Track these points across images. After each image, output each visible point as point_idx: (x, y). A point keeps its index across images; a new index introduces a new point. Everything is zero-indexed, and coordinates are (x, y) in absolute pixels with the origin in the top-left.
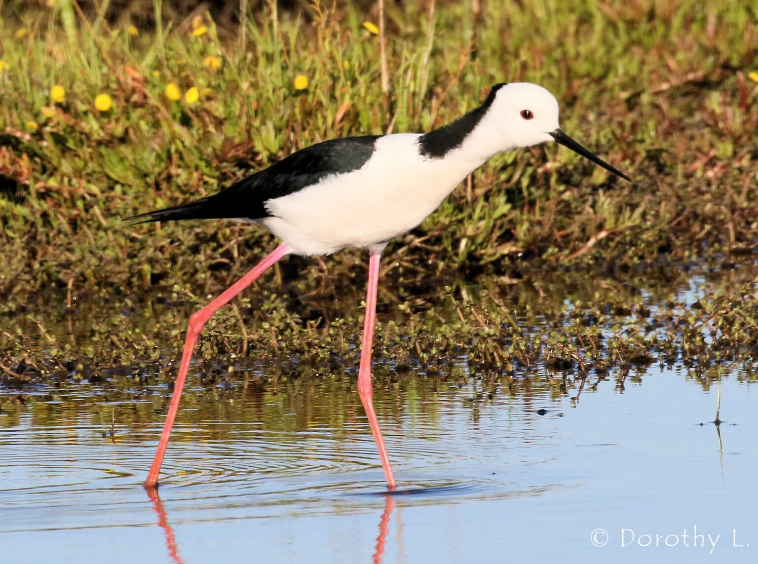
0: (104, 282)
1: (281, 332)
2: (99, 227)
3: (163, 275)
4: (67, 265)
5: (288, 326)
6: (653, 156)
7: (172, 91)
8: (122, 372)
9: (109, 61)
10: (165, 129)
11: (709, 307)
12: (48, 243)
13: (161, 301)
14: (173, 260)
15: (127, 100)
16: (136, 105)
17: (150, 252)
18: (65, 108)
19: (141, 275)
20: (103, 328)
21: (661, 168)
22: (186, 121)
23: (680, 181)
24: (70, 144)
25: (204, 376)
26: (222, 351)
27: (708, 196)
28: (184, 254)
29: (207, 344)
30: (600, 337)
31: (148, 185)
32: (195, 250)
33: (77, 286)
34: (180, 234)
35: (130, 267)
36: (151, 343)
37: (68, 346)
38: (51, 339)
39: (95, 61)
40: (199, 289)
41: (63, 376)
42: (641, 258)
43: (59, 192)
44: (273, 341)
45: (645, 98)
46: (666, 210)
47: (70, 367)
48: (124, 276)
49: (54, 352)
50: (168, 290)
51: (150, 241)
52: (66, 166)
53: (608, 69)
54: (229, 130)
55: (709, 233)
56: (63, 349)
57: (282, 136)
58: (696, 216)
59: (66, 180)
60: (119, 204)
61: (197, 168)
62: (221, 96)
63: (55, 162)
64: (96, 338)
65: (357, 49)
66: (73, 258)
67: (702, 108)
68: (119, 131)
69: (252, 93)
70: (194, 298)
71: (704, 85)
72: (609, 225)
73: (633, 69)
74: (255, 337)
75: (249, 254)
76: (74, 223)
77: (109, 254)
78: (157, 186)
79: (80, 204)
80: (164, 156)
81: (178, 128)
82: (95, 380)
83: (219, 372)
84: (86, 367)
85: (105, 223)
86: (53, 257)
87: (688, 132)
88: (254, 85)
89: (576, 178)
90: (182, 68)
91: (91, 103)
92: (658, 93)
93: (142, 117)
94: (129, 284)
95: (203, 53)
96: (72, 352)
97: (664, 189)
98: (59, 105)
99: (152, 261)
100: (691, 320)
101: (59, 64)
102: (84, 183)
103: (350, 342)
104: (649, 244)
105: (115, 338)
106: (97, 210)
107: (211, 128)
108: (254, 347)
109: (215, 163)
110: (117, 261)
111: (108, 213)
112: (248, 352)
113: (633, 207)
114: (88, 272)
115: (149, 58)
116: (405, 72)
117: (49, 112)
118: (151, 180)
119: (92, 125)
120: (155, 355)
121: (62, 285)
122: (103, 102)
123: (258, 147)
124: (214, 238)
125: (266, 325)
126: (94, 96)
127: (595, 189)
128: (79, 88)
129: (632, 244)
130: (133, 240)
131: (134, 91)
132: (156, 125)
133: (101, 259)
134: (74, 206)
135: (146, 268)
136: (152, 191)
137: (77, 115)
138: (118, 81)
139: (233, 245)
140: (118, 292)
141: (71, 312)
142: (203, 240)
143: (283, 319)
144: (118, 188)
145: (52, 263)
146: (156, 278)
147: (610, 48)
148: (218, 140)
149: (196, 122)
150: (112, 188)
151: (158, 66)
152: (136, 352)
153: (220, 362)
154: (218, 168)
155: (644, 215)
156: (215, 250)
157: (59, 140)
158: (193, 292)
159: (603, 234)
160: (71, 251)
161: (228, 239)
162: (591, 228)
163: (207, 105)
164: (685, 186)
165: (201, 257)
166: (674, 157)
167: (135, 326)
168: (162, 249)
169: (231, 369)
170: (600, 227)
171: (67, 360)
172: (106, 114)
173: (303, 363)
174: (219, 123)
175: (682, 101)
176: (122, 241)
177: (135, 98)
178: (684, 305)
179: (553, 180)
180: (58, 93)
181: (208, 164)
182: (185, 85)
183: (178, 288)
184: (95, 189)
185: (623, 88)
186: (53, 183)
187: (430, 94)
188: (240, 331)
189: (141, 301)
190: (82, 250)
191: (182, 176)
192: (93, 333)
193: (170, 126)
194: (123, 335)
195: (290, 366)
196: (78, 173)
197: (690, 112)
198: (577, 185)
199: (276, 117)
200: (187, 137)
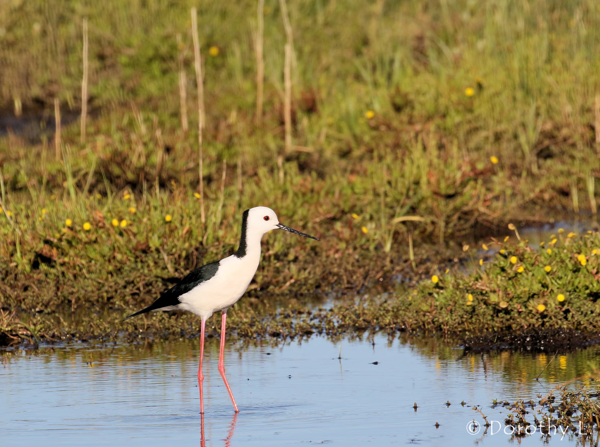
0: (87, 300)
1: (160, 321)
2: (85, 278)
3: (112, 298)
4: (72, 293)
5: (163, 318)
6: (313, 249)
7: (115, 222)
8: (95, 337)
9: (89, 209)
10: (112, 237)
11: (336, 311)
12: (64, 284)
13: (111, 308)
14: (116, 291)
15: (97, 225)
16: (101, 228)
17: (106, 288)
18: (71, 228)
19: (102, 298)
20: (87, 319)
21: (316, 254)
22: (121, 234)
23: (324, 259)
24: (74, 243)
25: (129, 339)
26: (136, 329)
27: (335, 265)
28: (120, 289)
29: (130, 326)
30: (292, 323)
31: (105, 261)
32: (125, 287)
33: (76, 302)
34: (119, 281)
35: (99, 294)
36: (107, 326)
37: (72, 327)
38: (66, 324)
39: (83, 209)
40: (127, 303)
41: (70, 339)
42: (308, 290)
43: (69, 263)
44: (157, 325)
45: (310, 225)
46: (318, 271)
47: (73, 335)
48: (96, 298)
49: (67, 329)
50: (114, 304)
51: (106, 284)
52: (72, 252)
53: (294, 213)
54: (139, 238)
55: (336, 281)
56: (70, 328)
57: (161, 240)
58: (330, 273)
59: (71, 258)
60: (93, 268)
61: (126, 253)
62: (135, 224)
63: (67, 251)
64: (84, 323)
65: (191, 205)
66: (75, 290)
67: (333, 229)
68: (93, 238)
69: (149, 223)
70: (124, 307)
71: (334, 219)
72: (295, 277)
73: (305, 213)
74: (150, 323)
75: (147, 289)
76: (75, 276)
77: (90, 289)
78: (109, 261)
79: (77, 268)
80: (112, 248)
81: (118, 237)
82: (84, 341)
83: (135, 338)
84: (80, 335)
85: (87, 276)
86: (66, 290)
87: (328, 239)
88: (149, 219)
89: (281, 257)
90: (119, 212)
91: (82, 227)
92: (315, 223)
93: (103, 232)
94: (98, 301)
95: (128, 206)
96: (74, 329)
97: (317, 262)
98: (69, 228)
99: (107, 292)
100: (329, 316)
101: (69, 210)
102: (79, 259)
103: (188, 325)
104: (311, 285)
105: (92, 324)
106: (84, 271)
107: (132, 237)
108: (149, 327)
109: (133, 251)
110: (93, 292)
111: (89, 272)
112: (147, 329)
113: (305, 269)
114: (81, 296)
115: (106, 209)
116: (212, 213)
117: (65, 230)
118: (107, 258)
119: (82, 236)
120: (108, 331)
121: (70, 301)
122: (87, 226)
123: (151, 245)
124: (133, 282)
125: (154, 318)
126: (83, 223)
127: (289, 262)
128: (77, 220)
129: (305, 285)
130: (99, 283)
131: (99, 222)
132: (109, 235)
133: (86, 291)
134: (75, 268)
135: (105, 295)
136: (107, 263)
137: (76, 232)
138: (93, 218)
139: (141, 285)
140: (93, 305)
141: (74, 313)
142: (128, 283)
143: (161, 316)
144: (93, 262)
145: (66, 293)
146: (109, 299)
147: (295, 204)
148: (134, 241)
149: (125, 234)
150: (90, 262)
151: (109, 211)
152: (101, 330)
153: (135, 333)
154: (134, 254)
155: (309, 273)
156: (133, 287)
157: (69, 242)
158: (124, 304)
159: (292, 281)
160: (74, 287)
161: (138, 282)
162: (288, 278)
163: (130, 228)
164: (326, 261)
165: (127, 290)
166: (321, 249)
167: (100, 318)
168: (111, 287)
169: (140, 336)
170: (291, 278)
171: (72, 332)
172: (88, 231)
173: (170, 334)
174: (135, 235)
175: (325, 226)
176: (95, 283)
177: (101, 224)
178: (325, 310)
179: (272, 258)
180: (69, 222)
181: (131, 252)
182: (120, 220)
183: (118, 303)
184: (83, 262)
185: (301, 220)
186: (66, 259)
187: (221, 223)
188: (143, 321)
189: (102, 308)
190: (78, 287)
191: (119, 256)
192: (83, 321)
193: (115, 237)
194: (95, 322)
195: (164, 335)
196: (77, 255)
197: (328, 230)
198: (282, 261)
199: (158, 233)
200: (122, 241)
